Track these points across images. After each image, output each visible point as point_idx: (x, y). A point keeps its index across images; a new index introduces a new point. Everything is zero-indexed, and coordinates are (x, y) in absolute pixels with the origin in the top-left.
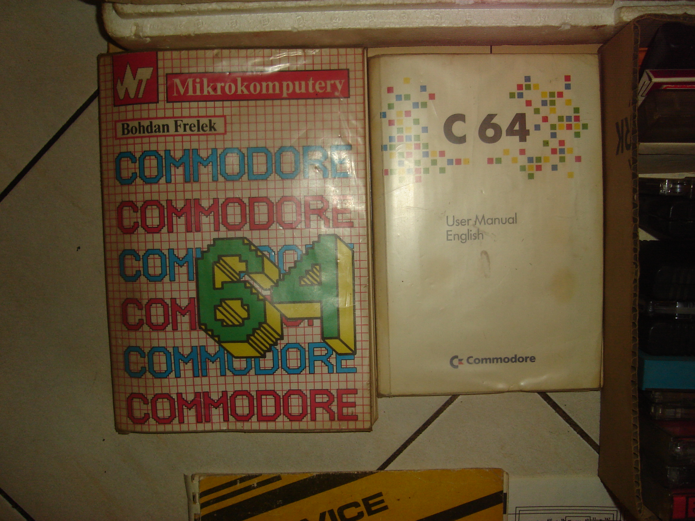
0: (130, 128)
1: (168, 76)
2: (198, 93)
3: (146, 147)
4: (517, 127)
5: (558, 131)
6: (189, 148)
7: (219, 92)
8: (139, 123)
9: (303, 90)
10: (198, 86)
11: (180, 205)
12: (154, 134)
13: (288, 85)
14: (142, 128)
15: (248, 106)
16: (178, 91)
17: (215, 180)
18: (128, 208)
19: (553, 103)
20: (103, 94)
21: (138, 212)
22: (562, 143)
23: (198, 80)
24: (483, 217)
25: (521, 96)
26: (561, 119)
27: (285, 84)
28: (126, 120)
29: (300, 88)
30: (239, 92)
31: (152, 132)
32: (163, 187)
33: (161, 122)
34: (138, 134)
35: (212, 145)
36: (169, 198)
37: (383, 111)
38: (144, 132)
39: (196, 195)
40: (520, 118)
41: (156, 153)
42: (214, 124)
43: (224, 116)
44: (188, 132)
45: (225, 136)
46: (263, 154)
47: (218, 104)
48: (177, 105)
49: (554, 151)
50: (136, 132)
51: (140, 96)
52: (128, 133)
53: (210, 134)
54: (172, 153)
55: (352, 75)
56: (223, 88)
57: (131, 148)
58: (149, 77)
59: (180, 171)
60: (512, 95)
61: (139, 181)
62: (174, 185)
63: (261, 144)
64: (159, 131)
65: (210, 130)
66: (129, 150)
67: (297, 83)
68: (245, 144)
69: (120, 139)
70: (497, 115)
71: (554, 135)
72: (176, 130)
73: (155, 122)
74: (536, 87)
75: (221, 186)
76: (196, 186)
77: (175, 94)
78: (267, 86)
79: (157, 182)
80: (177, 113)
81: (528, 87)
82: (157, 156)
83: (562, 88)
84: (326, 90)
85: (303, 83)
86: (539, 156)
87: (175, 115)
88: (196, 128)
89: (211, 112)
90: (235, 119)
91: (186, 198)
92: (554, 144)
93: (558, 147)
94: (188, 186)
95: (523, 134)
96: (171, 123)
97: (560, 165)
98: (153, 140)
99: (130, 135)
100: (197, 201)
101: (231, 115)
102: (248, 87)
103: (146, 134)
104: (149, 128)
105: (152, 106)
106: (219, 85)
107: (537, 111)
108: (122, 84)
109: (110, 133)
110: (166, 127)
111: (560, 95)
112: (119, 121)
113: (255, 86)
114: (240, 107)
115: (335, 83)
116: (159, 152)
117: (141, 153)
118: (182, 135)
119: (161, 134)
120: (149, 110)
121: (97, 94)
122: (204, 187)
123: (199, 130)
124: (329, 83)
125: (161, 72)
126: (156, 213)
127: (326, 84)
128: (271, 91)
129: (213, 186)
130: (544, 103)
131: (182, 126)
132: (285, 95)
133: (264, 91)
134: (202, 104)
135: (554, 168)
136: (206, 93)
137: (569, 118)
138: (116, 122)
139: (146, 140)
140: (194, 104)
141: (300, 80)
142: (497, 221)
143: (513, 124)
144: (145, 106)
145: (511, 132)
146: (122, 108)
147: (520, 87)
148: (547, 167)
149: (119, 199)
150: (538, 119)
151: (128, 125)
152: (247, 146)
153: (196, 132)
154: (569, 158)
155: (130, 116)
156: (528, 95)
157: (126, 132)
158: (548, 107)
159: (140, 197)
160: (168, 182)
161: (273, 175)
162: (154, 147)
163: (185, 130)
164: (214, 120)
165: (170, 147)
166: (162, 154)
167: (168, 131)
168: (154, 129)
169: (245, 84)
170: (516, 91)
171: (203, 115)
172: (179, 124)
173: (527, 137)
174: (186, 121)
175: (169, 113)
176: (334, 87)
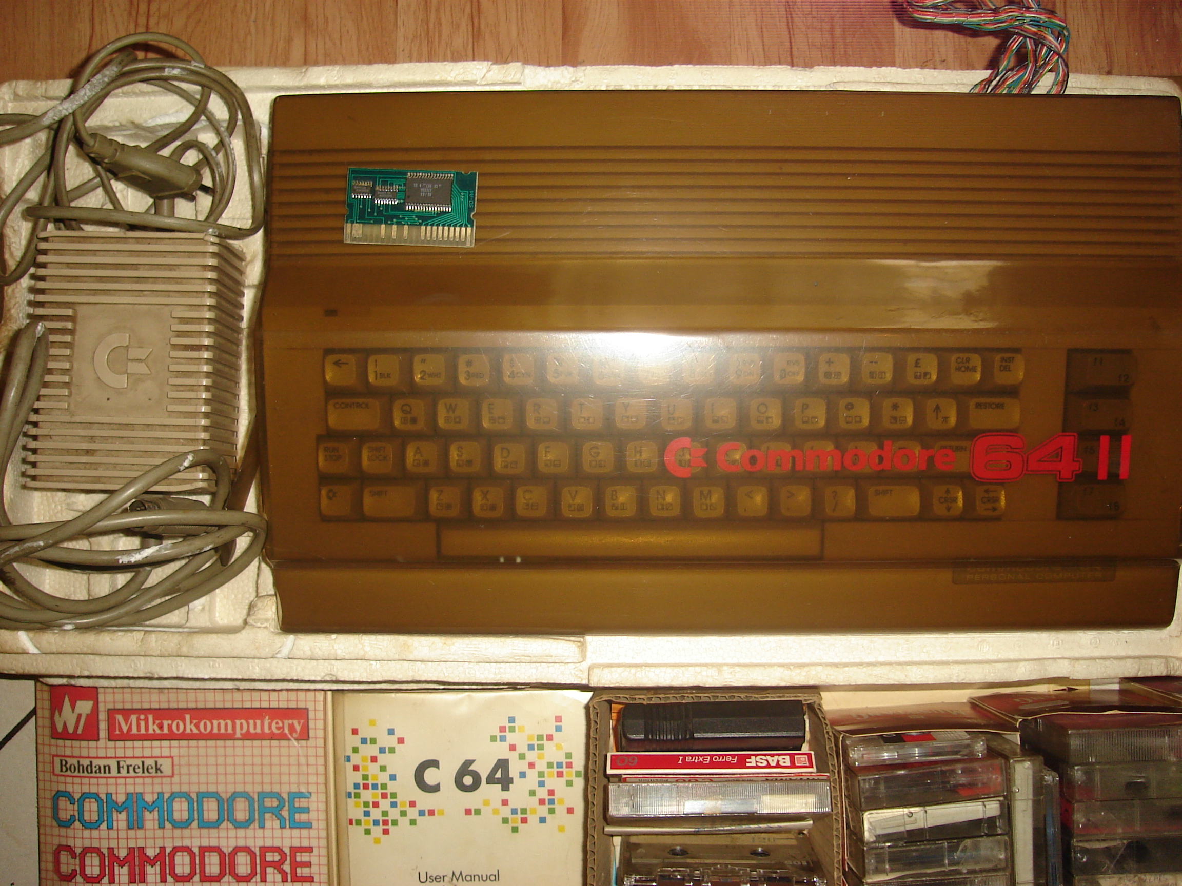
0: (68, 766)
1: (111, 713)
2: (143, 731)
3: (86, 789)
4: (498, 775)
5: (546, 779)
6: (133, 791)
7: (166, 731)
8: (79, 762)
9: (258, 730)
10: (143, 724)
11: (123, 853)
12: (94, 775)
13: (241, 724)
14: (81, 767)
15: (198, 747)
16: (121, 729)
17: (162, 827)
18: (65, 853)
19: (541, 747)
20: (39, 712)
21: (76, 858)
22: (551, 792)
23: (142, 717)
24: (461, 873)
25: (503, 739)
26: (550, 765)
27: (238, 722)
28: (65, 756)
29: (255, 728)
30: (188, 731)
31: (92, 772)
32: (104, 834)
33: (102, 763)
34: (76, 774)
35: (158, 789)
36: (111, 846)
37: (347, 754)
38: (83, 772)
39: (141, 844)
40: (502, 764)
41: (96, 796)
42: (161, 765)
43: (172, 757)
44: (132, 773)
45: (173, 779)
46: (215, 800)
47: (165, 743)
48: (120, 744)
49: (542, 802)
50: (75, 771)
51: (80, 731)
52: (67, 770)
53: (155, 777)
54: (114, 797)
55: (311, 715)
56: (170, 727)
57: (69, 788)
58: (89, 712)
59: (123, 816)
60: (493, 739)
61: (77, 824)
62: (116, 832)
63: (212, 788)
64: (100, 772)
65: (157, 772)
66: (67, 790)
67: (251, 722)
68: (194, 788)
69: (58, 775)
70: (474, 761)
71: (541, 784)
72: (119, 772)
73: (96, 762)
74: (522, 729)
75: (168, 833)
76: (140, 833)
77: (117, 732)
78: (219, 725)
79: (97, 828)
80: (120, 753)
81: (512, 730)
82: (98, 799)
83: (552, 731)
84: (283, 730)
85: (258, 722)
86: (524, 807)
87: (117, 756)
88: (141, 770)
89: (157, 752)
90: (184, 761)
91: (130, 846)
92: (542, 793)
93: (547, 797)
94: (132, 833)
95: (506, 783)
96: (113, 764)
97: (549, 818)
98: (93, 781)
99: (69, 773)
100: (142, 850)
101: (179, 756)
102: (197, 726)
103: (86, 774)
104: (89, 768)
105: (92, 744)
106: (166, 723)
107: (522, 757)
108: (60, 715)
109: (48, 767)
110: (107, 768)
111: (550, 738)
112: (57, 756)
113: (205, 724)
114: (188, 747)
115: (293, 723)
116: (100, 795)
117: (80, 795)
118: (125, 777)
119: (102, 775)
120: (88, 748)
121: (33, 712)
122: (150, 834)
123: (143, 772)
124: (287, 722)
125: (102, 707)
126: (96, 861)
127: (283, 723)
128: (223, 731)
129: (159, 833)
130: (531, 747)
131: (125, 768)
132: (238, 735)
133: (215, 731)
134: (147, 743)
135: (543, 820)
136: (151, 731)
137: (559, 765)
138: (54, 756)
139: (85, 781)
140: (138, 744)
141: (254, 718)
142: (477, 878)
143: (494, 770)
144: (84, 743)
145: (491, 780)
146: (60, 742)
147: (503, 729)
148: (533, 819)
149: (56, 841)
150: (523, 766)
151: (66, 763)
152: (197, 790)
153: (140, 774)
154: (560, 809)
155: (68, 752)
156: (511, 738)
157: (64, 769)
158: (536, 752)
159: (79, 843)
160: (110, 828)
161: (225, 823)
162: (94, 790)
163: (128, 772)
164: (160, 761)
165: (112, 789)
166: (103, 797)
167: (109, 772)
168: (94, 769)
169: (195, 721)
170: (498, 734)
171: (147, 755)
172: (121, 765)
173: (511, 785)
174: (129, 762)
175: (111, 753)
176: (292, 728)
